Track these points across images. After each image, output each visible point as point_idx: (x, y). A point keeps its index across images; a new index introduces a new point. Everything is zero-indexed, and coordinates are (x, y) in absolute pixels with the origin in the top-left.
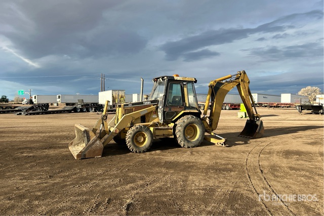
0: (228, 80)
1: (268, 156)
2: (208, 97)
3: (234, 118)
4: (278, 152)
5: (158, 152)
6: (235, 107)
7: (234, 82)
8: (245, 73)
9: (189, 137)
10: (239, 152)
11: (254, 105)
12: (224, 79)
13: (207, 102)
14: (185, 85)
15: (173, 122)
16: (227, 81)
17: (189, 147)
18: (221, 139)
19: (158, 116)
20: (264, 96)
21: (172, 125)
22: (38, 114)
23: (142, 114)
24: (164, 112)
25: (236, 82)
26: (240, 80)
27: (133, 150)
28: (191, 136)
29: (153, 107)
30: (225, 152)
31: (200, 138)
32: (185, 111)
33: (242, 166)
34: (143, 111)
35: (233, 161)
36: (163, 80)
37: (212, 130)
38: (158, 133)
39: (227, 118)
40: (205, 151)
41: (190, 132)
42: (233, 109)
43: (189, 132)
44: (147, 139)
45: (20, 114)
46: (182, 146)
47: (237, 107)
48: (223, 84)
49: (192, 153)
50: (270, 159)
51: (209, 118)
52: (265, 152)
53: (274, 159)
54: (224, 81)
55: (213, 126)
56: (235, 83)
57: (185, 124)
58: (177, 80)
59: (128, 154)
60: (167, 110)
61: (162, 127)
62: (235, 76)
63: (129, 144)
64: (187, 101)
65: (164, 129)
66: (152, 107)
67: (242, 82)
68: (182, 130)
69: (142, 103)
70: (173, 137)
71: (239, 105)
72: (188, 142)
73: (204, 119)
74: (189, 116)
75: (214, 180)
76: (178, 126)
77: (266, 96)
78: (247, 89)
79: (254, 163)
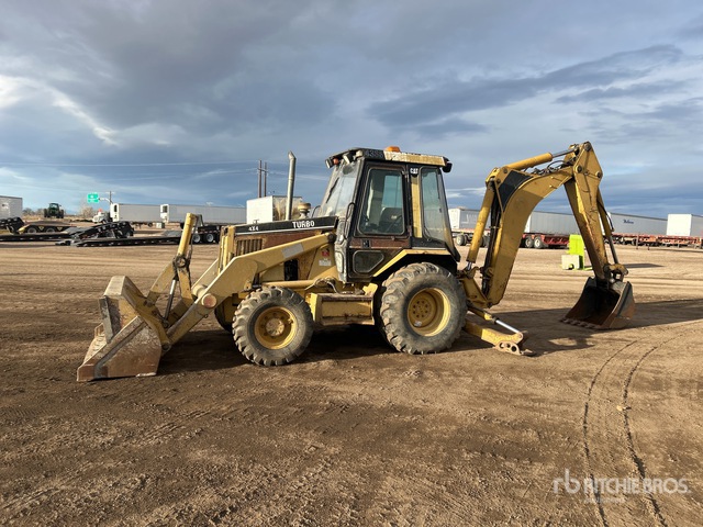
0: (541, 167)
1: (652, 396)
2: (483, 212)
3: (551, 268)
4: (682, 383)
5: (326, 364)
6: (557, 243)
7: (557, 172)
8: (589, 148)
9: (419, 323)
10: (560, 378)
11: (610, 237)
12: (532, 165)
13: (479, 227)
14: (415, 176)
15: (374, 280)
16: (538, 171)
17: (417, 353)
18: (513, 333)
19: (334, 264)
20: (627, 218)
21: (371, 289)
22: (106, 244)
23: (288, 255)
24: (349, 253)
25: (565, 174)
26: (575, 168)
27: (251, 357)
28: (426, 320)
29: (320, 238)
30: (519, 374)
31: (451, 329)
32: (410, 252)
33: (571, 436)
34: (291, 248)
35: (540, 410)
36: (351, 160)
37: (489, 305)
38: (329, 310)
39: (534, 267)
40: (461, 368)
41: (423, 308)
42: (551, 247)
43: (421, 309)
44: (294, 326)
45: (68, 243)
46: (398, 347)
47: (560, 242)
48: (528, 177)
49: (420, 373)
50: (661, 408)
51: (483, 270)
52: (642, 378)
53: (675, 411)
54: (530, 170)
55: (493, 294)
56: (559, 176)
57: (409, 288)
58: (391, 162)
59: (237, 369)
60: (358, 246)
61: (344, 295)
62: (563, 158)
63: (240, 341)
64: (417, 223)
65: (347, 300)
66: (319, 235)
67: (581, 175)
68: (399, 306)
69: (289, 225)
70: (372, 322)
71: (566, 239)
72: (416, 337)
73: (468, 274)
74: (423, 266)
75: (467, 501)
76: (388, 291)
77: (631, 219)
78: (593, 194)
79: (611, 424)
